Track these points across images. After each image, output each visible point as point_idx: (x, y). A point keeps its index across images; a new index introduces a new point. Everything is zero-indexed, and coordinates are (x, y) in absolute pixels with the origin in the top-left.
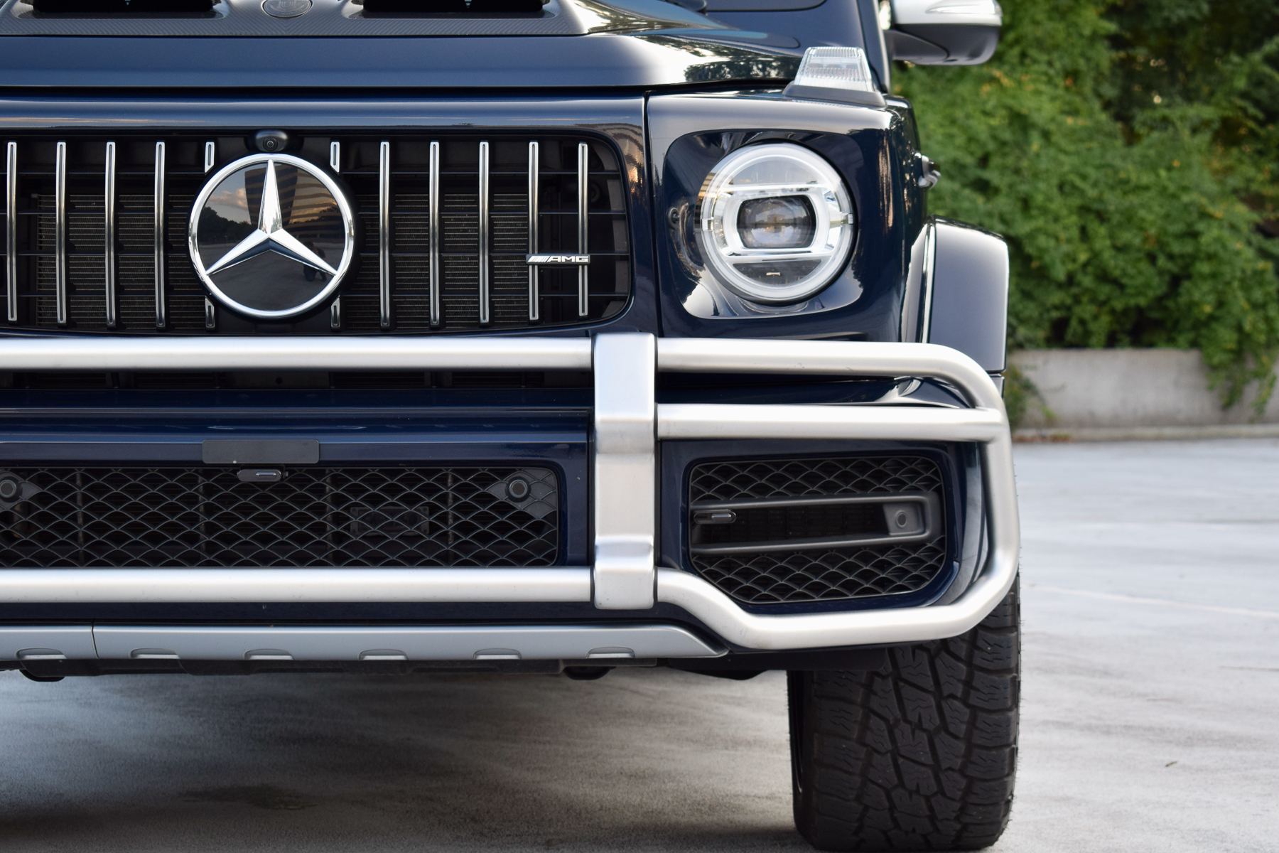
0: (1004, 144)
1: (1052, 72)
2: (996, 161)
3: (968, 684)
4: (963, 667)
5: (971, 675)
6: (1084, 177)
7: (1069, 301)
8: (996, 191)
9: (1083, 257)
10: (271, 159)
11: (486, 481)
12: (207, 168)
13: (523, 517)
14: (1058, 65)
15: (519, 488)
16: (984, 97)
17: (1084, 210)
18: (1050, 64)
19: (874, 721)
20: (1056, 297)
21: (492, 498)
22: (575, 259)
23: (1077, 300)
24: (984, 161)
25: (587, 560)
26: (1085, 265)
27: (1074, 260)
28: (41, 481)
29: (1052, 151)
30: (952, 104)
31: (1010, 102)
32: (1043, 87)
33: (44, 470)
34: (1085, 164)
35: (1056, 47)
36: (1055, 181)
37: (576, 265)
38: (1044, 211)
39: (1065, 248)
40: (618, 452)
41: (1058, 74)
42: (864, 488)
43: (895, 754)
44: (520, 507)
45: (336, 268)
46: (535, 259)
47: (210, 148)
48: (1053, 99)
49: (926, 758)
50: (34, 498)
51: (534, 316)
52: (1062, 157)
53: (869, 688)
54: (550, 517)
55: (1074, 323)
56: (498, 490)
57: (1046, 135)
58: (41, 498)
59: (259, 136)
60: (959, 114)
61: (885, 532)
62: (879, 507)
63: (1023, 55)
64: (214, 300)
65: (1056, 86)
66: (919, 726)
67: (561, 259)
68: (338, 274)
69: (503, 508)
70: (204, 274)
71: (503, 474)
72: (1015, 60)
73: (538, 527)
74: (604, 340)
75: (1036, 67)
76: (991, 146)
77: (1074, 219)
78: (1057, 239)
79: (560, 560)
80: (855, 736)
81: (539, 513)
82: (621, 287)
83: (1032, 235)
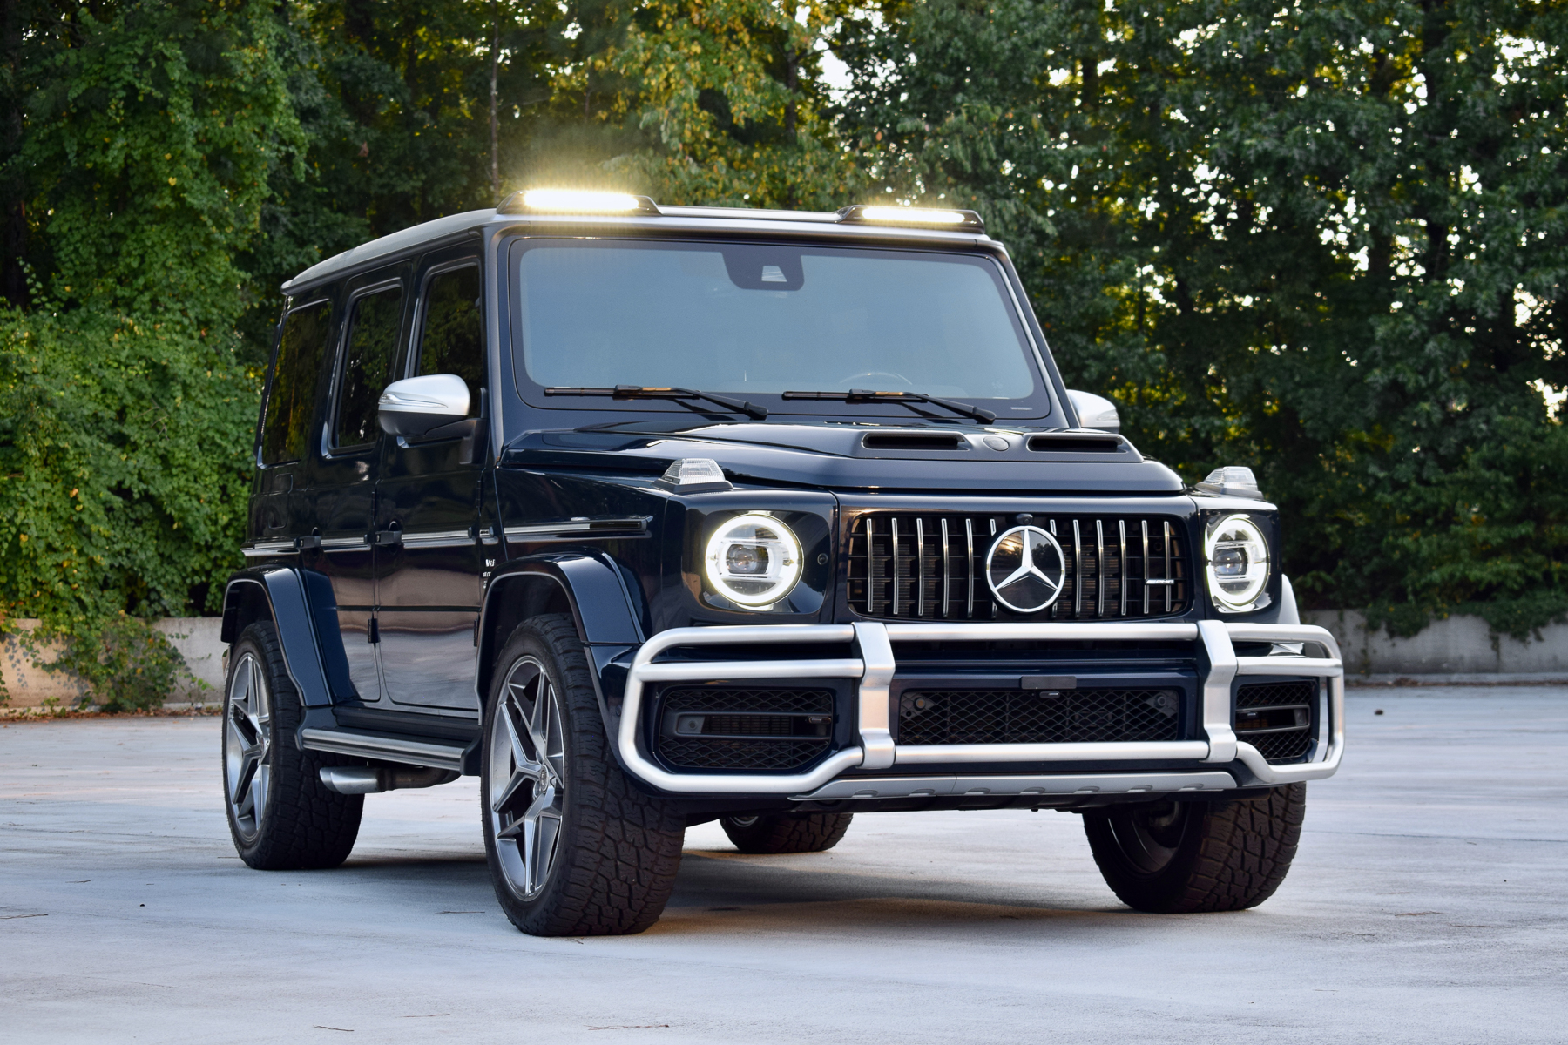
0: (141, 397)
1: (186, 322)
2: (133, 415)
3: (1285, 809)
4: (1283, 801)
5: (1287, 805)
6: (224, 434)
7: (208, 566)
8: (135, 447)
9: (224, 519)
10: (1026, 528)
11: (1146, 697)
12: (993, 533)
13: (1163, 716)
14: (191, 314)
15: (1162, 701)
16: (115, 345)
17: (226, 468)
18: (184, 312)
19: (1239, 832)
20: (196, 561)
21: (1147, 706)
22: (1168, 582)
23: (216, 565)
24: (122, 415)
25: (1204, 737)
26: (226, 528)
27: (215, 523)
28: (935, 699)
29: (191, 406)
30: (85, 353)
31: (145, 352)
32: (177, 337)
33: (937, 693)
34: (225, 420)
35: (188, 295)
36: (194, 437)
37: (1164, 586)
38: (186, 468)
39: (207, 509)
40: (1219, 683)
41: (191, 324)
42: (1287, 702)
43: (1245, 848)
44: (1161, 711)
45: (1057, 585)
46: (1150, 582)
47: (992, 522)
48: (189, 350)
49: (1258, 852)
50: (932, 708)
51: (1146, 612)
52: (201, 412)
53: (1238, 812)
54: (1174, 716)
55: (213, 588)
56: (1151, 702)
57: (186, 387)
58: (934, 709)
59: (1018, 517)
60: (91, 363)
61: (1294, 724)
62: (1291, 711)
63: (154, 302)
64: (998, 603)
65: (191, 337)
66: (1259, 833)
67: (1162, 582)
68: (1059, 589)
69: (1153, 711)
70: (994, 589)
71: (1153, 693)
72: (147, 307)
73: (1168, 721)
74: (1203, 623)
75: (168, 316)
76: (129, 400)
77: (215, 477)
78: (199, 499)
79: (1180, 737)
80: (1227, 839)
81: (1169, 714)
82: (1180, 597)
83: (172, 497)
